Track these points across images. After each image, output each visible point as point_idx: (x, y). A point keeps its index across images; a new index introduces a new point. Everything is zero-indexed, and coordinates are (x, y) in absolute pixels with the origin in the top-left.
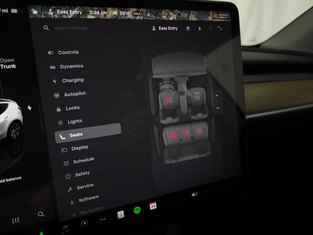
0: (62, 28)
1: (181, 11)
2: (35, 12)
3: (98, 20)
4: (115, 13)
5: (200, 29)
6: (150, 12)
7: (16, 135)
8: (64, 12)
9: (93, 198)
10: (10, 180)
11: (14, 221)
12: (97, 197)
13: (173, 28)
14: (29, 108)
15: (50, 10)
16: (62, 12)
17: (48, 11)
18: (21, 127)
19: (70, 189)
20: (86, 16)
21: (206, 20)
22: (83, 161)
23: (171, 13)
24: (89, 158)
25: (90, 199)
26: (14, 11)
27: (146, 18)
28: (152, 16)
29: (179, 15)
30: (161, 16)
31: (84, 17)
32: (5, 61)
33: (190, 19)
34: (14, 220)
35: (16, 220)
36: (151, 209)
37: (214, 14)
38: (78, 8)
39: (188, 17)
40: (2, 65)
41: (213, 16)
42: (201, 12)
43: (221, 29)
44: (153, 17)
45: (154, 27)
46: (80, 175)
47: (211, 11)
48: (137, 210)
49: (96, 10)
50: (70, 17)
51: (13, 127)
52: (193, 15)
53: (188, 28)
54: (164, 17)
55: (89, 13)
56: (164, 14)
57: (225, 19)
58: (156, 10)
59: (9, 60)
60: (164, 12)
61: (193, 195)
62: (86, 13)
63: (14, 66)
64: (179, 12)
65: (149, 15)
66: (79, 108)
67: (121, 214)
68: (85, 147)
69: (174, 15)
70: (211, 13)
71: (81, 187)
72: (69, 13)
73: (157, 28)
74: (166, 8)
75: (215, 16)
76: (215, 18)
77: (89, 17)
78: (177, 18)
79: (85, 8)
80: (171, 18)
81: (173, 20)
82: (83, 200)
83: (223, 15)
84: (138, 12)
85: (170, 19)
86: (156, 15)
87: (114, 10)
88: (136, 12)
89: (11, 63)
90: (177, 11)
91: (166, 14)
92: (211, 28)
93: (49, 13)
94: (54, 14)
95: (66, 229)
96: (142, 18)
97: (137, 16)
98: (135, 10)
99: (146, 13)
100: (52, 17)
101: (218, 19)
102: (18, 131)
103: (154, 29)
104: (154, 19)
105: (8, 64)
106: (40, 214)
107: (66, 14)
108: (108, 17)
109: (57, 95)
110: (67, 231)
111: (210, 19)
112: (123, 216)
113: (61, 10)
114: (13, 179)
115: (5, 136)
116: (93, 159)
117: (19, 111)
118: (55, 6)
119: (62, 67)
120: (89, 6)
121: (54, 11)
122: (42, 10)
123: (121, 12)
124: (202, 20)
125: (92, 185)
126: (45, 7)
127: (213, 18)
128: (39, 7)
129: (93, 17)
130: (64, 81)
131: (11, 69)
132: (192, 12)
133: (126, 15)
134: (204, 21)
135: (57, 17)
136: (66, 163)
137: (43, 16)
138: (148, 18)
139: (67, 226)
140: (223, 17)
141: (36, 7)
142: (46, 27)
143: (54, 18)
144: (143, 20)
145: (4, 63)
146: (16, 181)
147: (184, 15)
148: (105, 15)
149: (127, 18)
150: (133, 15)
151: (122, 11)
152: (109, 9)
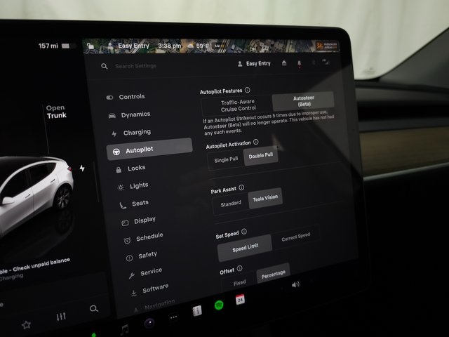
0: (124, 67)
1: (275, 41)
2: (91, 47)
3: (168, 54)
4: (191, 45)
5: (299, 63)
6: (235, 44)
7: (65, 203)
8: (127, 46)
9: (162, 287)
10: (55, 262)
11: (60, 318)
12: (167, 286)
13: (265, 63)
14: (82, 168)
15: (110, 44)
16: (124, 46)
17: (107, 45)
18: (70, 194)
19: (132, 275)
20: (155, 50)
21: (307, 51)
22: (149, 237)
23: (262, 44)
24: (156, 234)
25: (157, 288)
26: (66, 46)
27: (230, 51)
28: (238, 48)
29: (272, 46)
30: (248, 48)
31: (152, 52)
32: (54, 109)
33: (287, 51)
34: (59, 316)
35: (61, 316)
36: (238, 303)
37: (318, 44)
38: (144, 40)
39: (284, 48)
40: (49, 114)
41: (317, 46)
42: (301, 42)
43: (327, 63)
44: (239, 50)
45: (240, 62)
46: (144, 256)
47: (314, 39)
48: (219, 305)
49: (167, 43)
50: (134, 52)
51: (61, 193)
52: (291, 46)
53: (284, 62)
54: (253, 49)
55: (157, 46)
56: (252, 45)
57: (333, 50)
58: (243, 41)
59: (58, 108)
60: (252, 43)
61: (294, 285)
62: (154, 46)
63: (64, 115)
64: (273, 43)
65: (233, 48)
66: (144, 168)
67: (197, 310)
68: (151, 219)
69: (266, 46)
70: (314, 42)
71: (146, 273)
72: (133, 46)
73: (244, 64)
74: (255, 38)
75: (320, 46)
76: (319, 49)
77: (158, 51)
78: (270, 50)
79: (152, 40)
80: (262, 51)
81: (265, 53)
82: (149, 290)
83: (330, 44)
84: (220, 44)
85: (260, 52)
86: (243, 47)
87: (189, 42)
88: (217, 44)
89: (60, 112)
90: (269, 41)
91: (256, 46)
92: (314, 62)
93: (109, 48)
94: (114, 48)
95: (126, 329)
96: (224, 51)
97: (218, 48)
98: (216, 41)
99: (230, 45)
100: (112, 52)
101: (324, 49)
102: (67, 198)
103: (240, 65)
104: (239, 52)
105: (57, 112)
106: (93, 308)
107: (129, 49)
108: (182, 51)
109: (116, 152)
110: (127, 332)
111: (313, 50)
112: (200, 313)
113: (123, 43)
114: (60, 261)
115: (51, 205)
116: (161, 235)
117: (69, 172)
118: (115, 38)
119: (123, 115)
120: (158, 38)
121: (115, 45)
122: (100, 44)
123: (197, 45)
124: (303, 51)
125: (160, 270)
126: (103, 41)
127: (317, 49)
128: (96, 40)
129: (163, 52)
130: (126, 133)
131: (61, 119)
132: (289, 41)
133: (204, 48)
134: (304, 53)
135: (118, 52)
136: (127, 241)
137: (100, 52)
138: (232, 52)
139: (127, 326)
140: (329, 47)
141: (92, 40)
142: (104, 66)
143: (115, 54)
144: (226, 53)
145: (51, 112)
146: (63, 263)
147: (279, 46)
148: (178, 49)
149: (205, 52)
150: (213, 47)
151: (200, 43)
152: (183, 41)
